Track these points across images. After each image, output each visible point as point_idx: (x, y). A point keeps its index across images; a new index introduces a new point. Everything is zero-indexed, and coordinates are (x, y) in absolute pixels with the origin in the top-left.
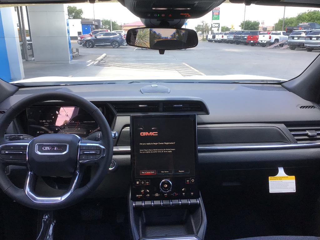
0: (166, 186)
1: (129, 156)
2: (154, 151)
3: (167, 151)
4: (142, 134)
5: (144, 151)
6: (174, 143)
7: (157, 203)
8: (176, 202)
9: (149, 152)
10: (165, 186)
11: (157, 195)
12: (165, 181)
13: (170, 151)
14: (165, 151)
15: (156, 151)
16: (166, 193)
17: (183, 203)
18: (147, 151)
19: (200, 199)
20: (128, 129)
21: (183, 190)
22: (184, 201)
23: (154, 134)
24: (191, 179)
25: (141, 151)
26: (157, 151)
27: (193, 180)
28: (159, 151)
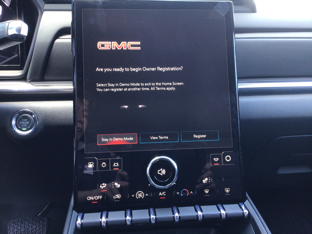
0: (164, 172)
1: (69, 104)
2: (133, 87)
3: (164, 86)
4: (103, 46)
5: (107, 87)
6: (180, 69)
7: (140, 215)
8: (188, 212)
9: (121, 90)
10: (160, 172)
11: (140, 195)
12: (161, 160)
13: (170, 87)
14: (159, 86)
15: (138, 87)
16: (162, 190)
17: (208, 215)
18: (115, 87)
19: (247, 202)
20: (67, 39)
21: (204, 181)
22: (210, 211)
23: (132, 46)
24: (225, 155)
25: (101, 88)
26: (140, 87)
27: (228, 158)
28: (145, 87)
